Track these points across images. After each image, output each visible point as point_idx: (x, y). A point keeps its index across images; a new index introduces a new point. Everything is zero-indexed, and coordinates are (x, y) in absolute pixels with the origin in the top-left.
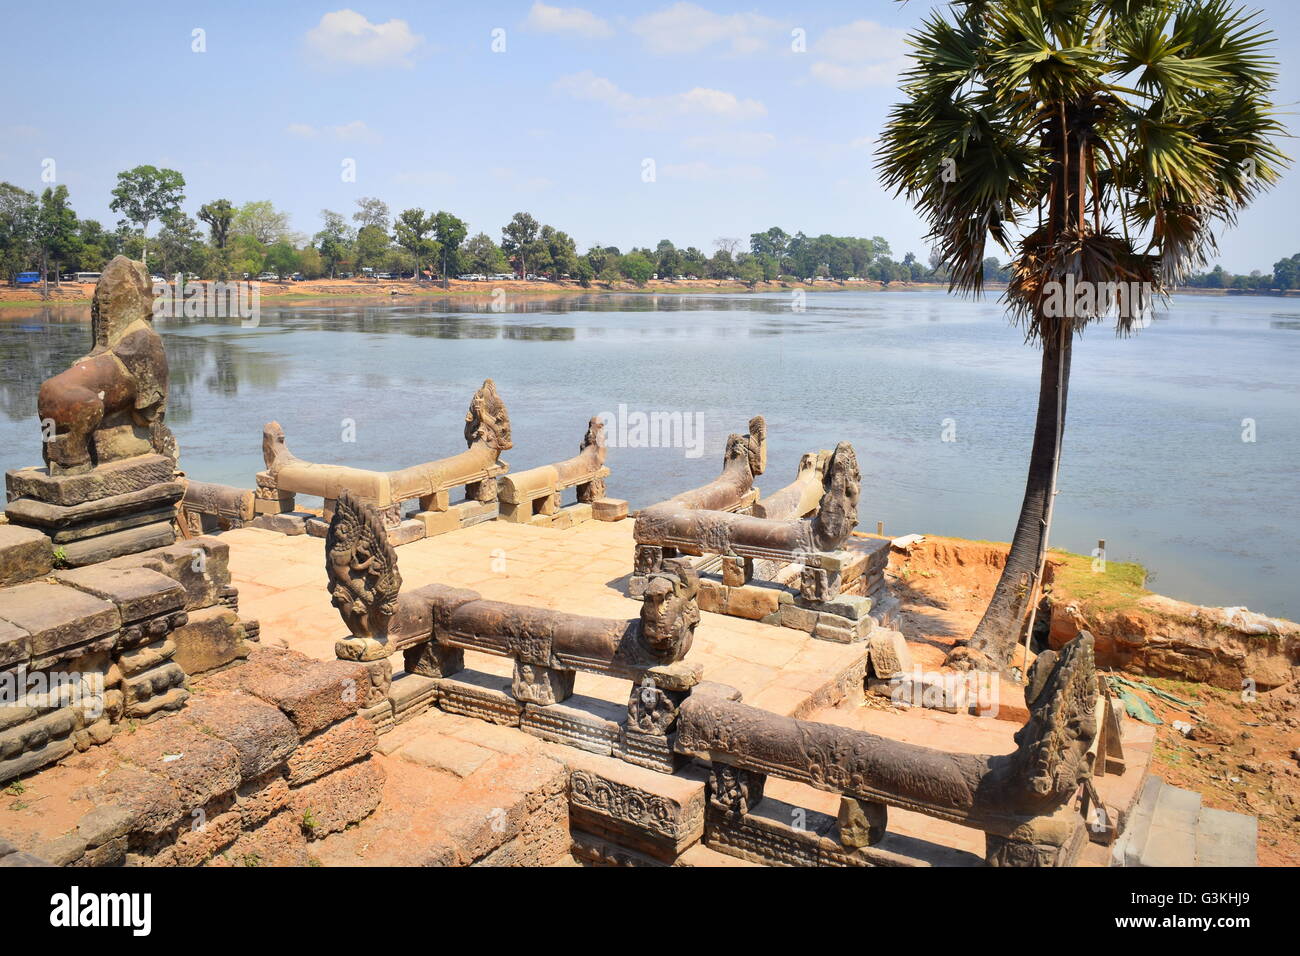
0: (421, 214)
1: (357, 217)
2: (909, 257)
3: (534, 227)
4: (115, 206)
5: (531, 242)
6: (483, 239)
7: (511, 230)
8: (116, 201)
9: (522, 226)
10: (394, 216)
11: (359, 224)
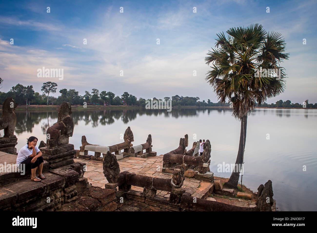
0: (106, 92)
1: (92, 93)
2: (204, 101)
3: (128, 95)
4: (42, 90)
5: (127, 98)
6: (118, 97)
7: (123, 95)
8: (42, 89)
9: (126, 94)
10: (100, 92)
11: (93, 94)
